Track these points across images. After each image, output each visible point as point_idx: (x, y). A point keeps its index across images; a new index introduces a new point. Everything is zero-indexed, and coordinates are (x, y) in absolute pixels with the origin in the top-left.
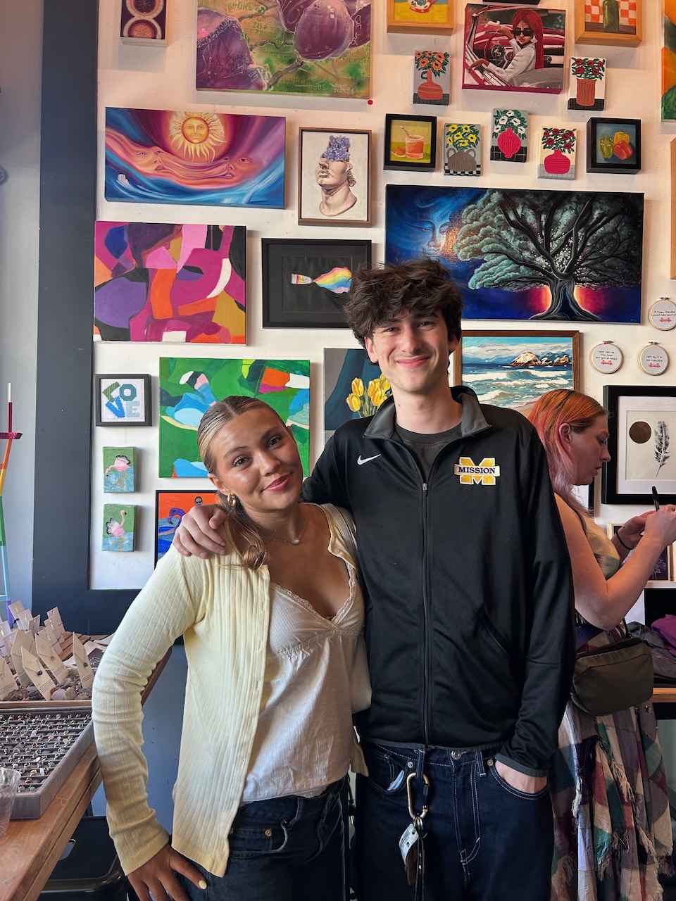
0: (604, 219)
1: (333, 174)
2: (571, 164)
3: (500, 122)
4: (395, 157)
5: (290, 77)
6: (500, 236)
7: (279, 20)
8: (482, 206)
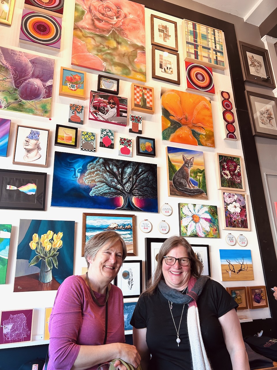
0: (143, 172)
1: (31, 145)
2: (131, 151)
3: (104, 133)
4: (59, 141)
5: (15, 105)
6: (103, 176)
7: (12, 83)
8: (96, 163)
